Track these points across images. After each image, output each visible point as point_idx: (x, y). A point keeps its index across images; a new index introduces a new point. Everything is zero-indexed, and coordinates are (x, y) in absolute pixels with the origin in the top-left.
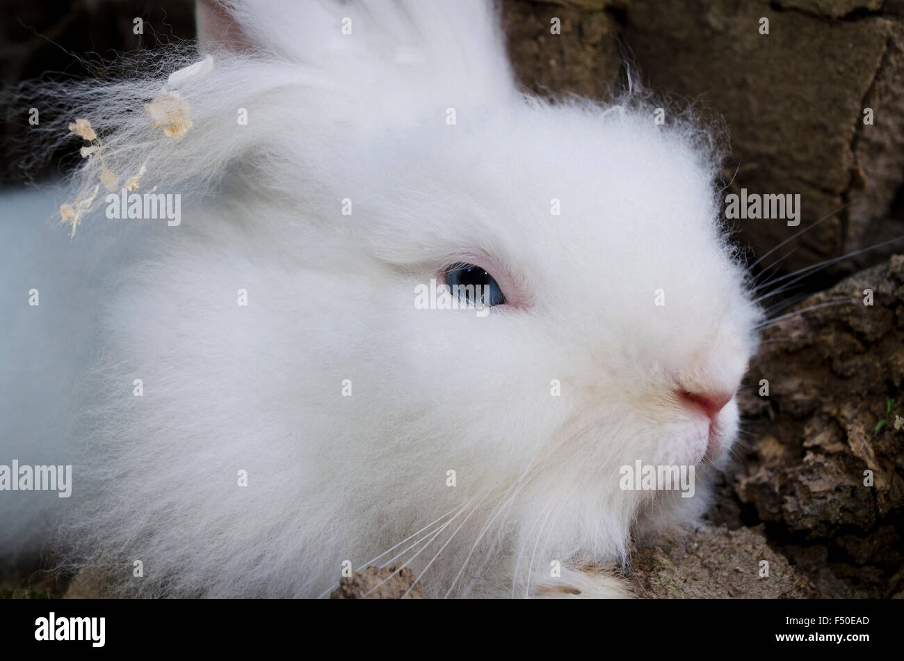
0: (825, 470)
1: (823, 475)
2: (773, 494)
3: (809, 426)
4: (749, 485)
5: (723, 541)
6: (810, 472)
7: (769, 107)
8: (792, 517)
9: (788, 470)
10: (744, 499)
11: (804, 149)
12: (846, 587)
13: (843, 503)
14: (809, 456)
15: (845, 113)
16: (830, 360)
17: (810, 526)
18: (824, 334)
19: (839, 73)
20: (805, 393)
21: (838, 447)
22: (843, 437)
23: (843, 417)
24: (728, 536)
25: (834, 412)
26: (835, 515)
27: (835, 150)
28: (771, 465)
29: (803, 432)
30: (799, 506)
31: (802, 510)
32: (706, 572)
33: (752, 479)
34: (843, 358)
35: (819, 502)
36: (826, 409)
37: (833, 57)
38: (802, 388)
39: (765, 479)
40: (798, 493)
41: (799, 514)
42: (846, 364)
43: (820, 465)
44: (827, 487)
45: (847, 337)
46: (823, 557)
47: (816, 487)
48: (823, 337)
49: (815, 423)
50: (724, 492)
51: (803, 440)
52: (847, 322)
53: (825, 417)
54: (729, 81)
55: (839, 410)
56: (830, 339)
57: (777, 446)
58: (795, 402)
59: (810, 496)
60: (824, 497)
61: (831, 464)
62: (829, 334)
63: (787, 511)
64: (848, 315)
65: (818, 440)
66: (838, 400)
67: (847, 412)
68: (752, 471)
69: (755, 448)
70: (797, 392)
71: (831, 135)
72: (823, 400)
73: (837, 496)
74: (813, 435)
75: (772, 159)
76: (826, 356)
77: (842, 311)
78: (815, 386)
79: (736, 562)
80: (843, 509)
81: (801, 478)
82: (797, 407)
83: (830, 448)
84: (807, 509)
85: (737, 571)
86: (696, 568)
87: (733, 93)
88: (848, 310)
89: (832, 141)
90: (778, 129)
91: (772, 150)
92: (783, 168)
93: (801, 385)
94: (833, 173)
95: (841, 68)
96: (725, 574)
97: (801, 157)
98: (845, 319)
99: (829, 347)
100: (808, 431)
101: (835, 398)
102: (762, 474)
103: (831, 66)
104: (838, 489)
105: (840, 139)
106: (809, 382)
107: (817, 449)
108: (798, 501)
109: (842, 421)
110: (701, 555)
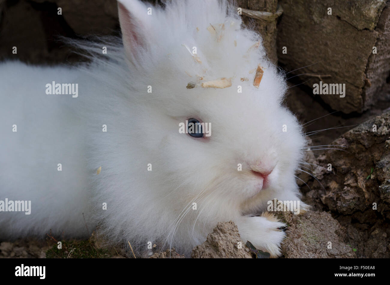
0: (350, 192)
1: (350, 194)
2: (334, 201)
3: (347, 177)
4: (326, 198)
5: (318, 216)
6: (345, 193)
7: (336, 55)
8: (340, 208)
9: (339, 192)
10: (324, 203)
11: (348, 72)
12: (356, 230)
13: (355, 203)
14: (346, 188)
15: (363, 62)
16: (354, 154)
17: (345, 210)
18: (352, 145)
19: (360, 48)
20: (346, 165)
21: (355, 184)
22: (356, 181)
23: (358, 174)
24: (319, 214)
25: (355, 172)
26: (352, 206)
27: (359, 74)
28: (333, 191)
29: (345, 179)
30: (342, 204)
31: (342, 205)
32: (313, 224)
33: (327, 196)
34: (358, 153)
35: (348, 203)
36: (352, 171)
37: (359, 42)
38: (345, 164)
39: (331, 196)
40: (341, 200)
41: (342, 207)
42: (359, 155)
43: (349, 191)
44: (350, 198)
45: (360, 146)
46: (350, 221)
47: (347, 198)
48: (352, 146)
49: (349, 176)
50: (317, 201)
51: (344, 182)
52: (360, 141)
53: (352, 174)
54: (321, 42)
55: (357, 172)
56: (354, 146)
57: (336, 184)
58: (342, 169)
59: (345, 201)
60: (349, 201)
61: (352, 190)
62: (354, 145)
63: (338, 206)
64: (360, 139)
65: (349, 182)
66: (357, 168)
67: (359, 173)
68: (327, 193)
69: (328, 185)
70: (343, 165)
71: (357, 69)
72: (352, 167)
73: (353, 201)
74: (348, 180)
75: (336, 73)
76: (353, 152)
77: (358, 138)
78: (349, 163)
79: (322, 222)
80: (355, 204)
81: (343, 195)
82: (343, 170)
83: (352, 185)
84: (344, 205)
85: (322, 224)
86: (310, 223)
87: (322, 47)
88: (360, 137)
89: (358, 71)
90: (339, 63)
91: (337, 70)
92: (340, 77)
93: (344, 162)
94: (358, 82)
95: (361, 47)
96: (319, 225)
97: (347, 74)
98: (359, 140)
99: (354, 150)
100: (346, 179)
101: (356, 167)
102: (330, 194)
103: (358, 45)
104: (354, 198)
105: (360, 71)
106: (347, 161)
107: (348, 185)
108: (341, 202)
109: (357, 175)
110: (311, 220)
